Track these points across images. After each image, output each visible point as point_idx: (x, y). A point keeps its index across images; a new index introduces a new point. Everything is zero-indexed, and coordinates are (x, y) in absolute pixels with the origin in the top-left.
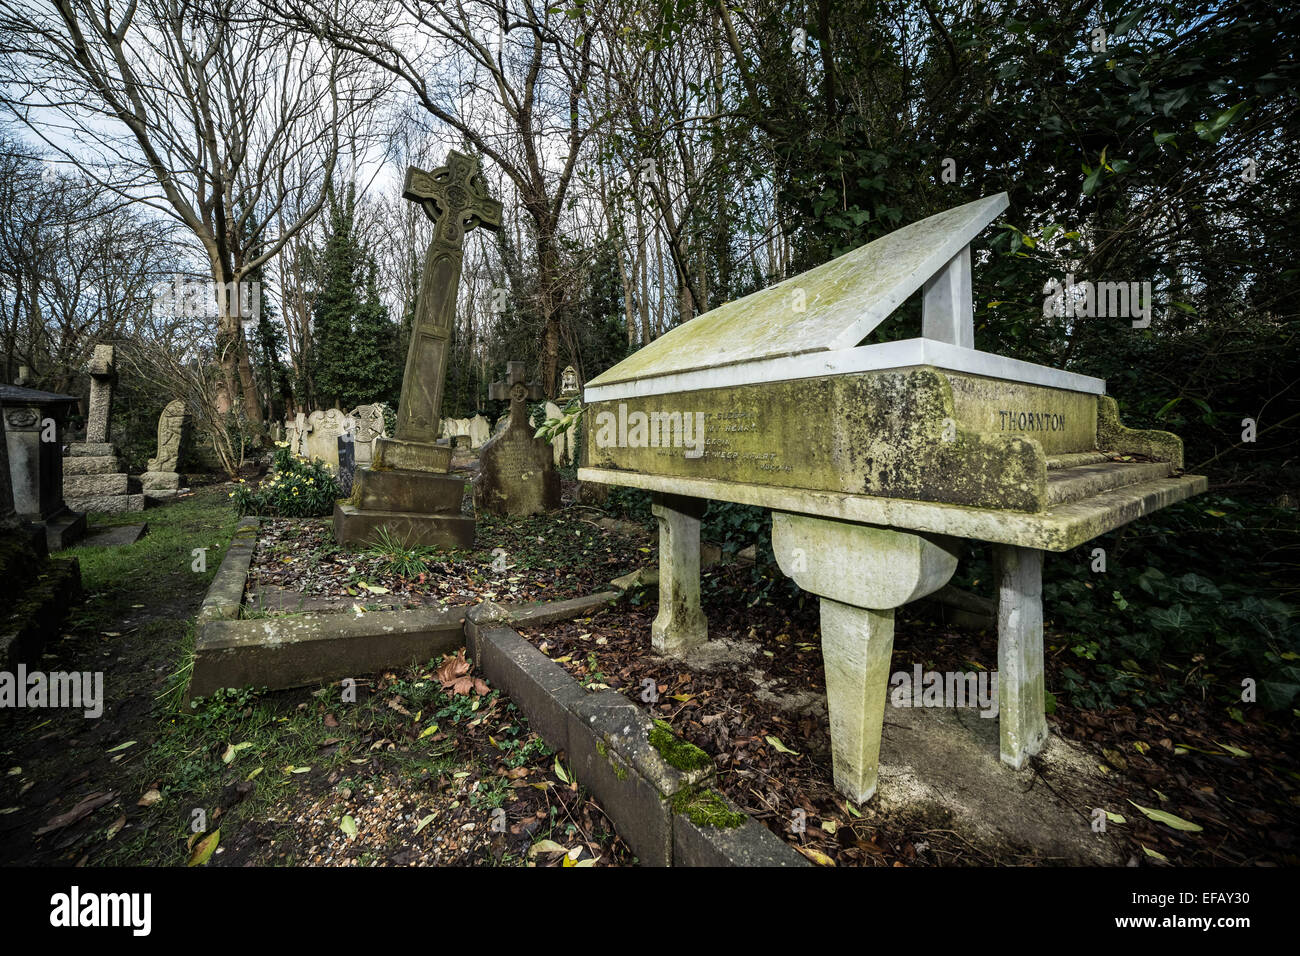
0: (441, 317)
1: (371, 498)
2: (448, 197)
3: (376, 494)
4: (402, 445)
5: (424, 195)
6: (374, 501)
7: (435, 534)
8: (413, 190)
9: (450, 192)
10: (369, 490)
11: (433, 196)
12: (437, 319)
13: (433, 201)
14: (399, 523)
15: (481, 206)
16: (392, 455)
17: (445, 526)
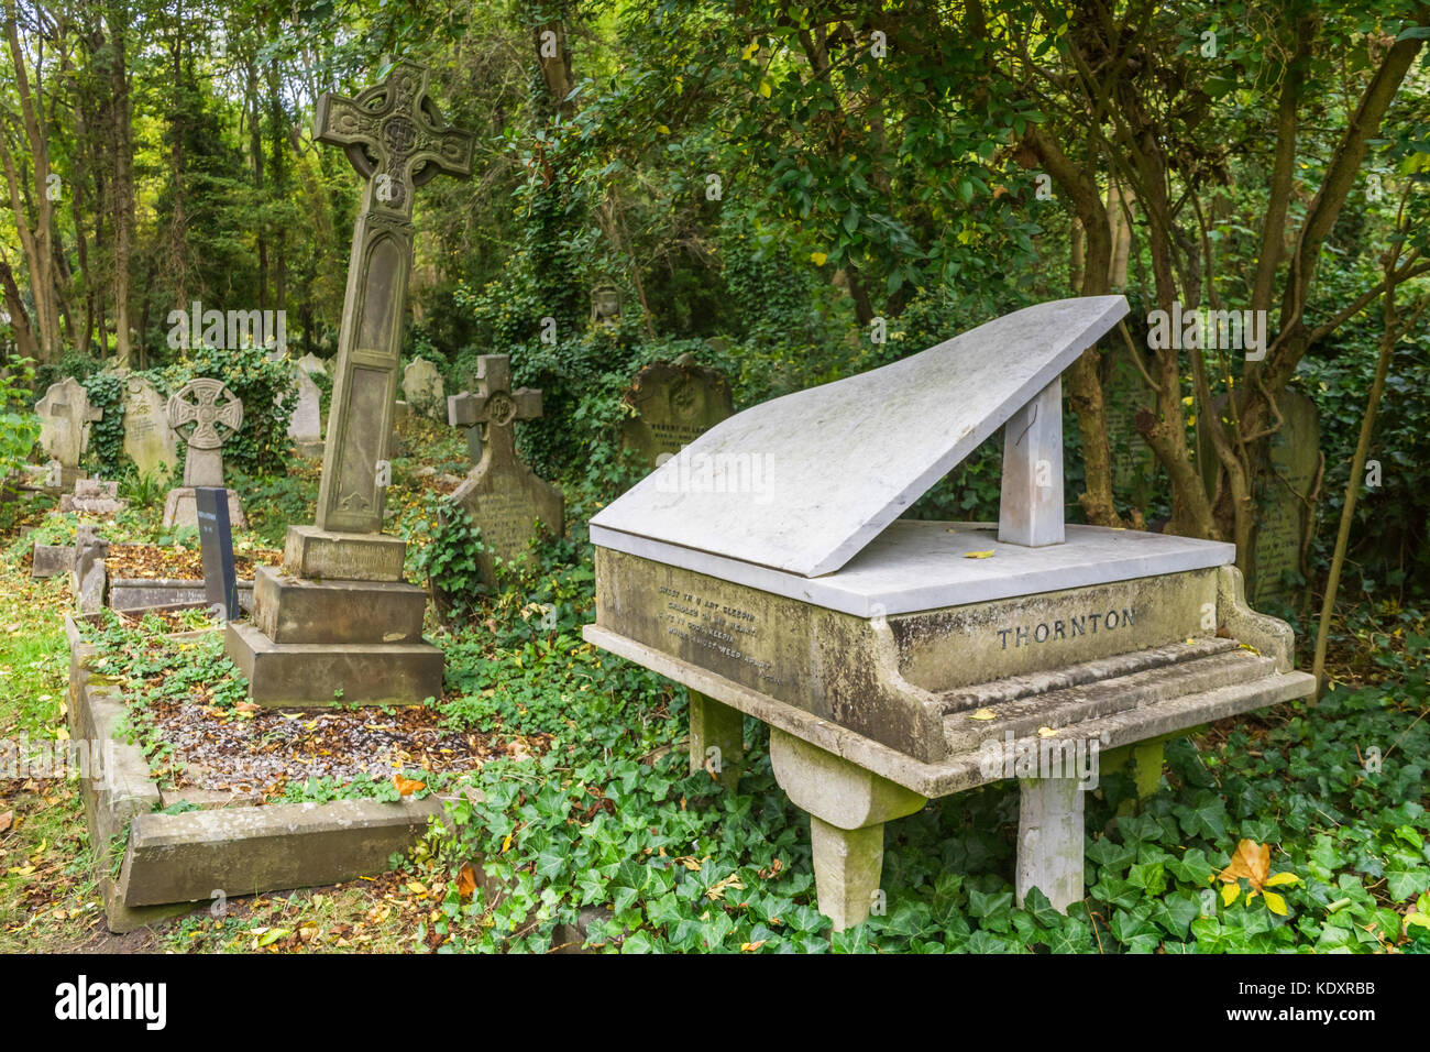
0: (382, 334)
1: (290, 626)
2: (386, 137)
3: (297, 620)
4: (330, 541)
5: (349, 139)
6: (295, 631)
7: (385, 675)
8: (332, 133)
9: (390, 127)
10: (288, 613)
11: (363, 137)
12: (376, 339)
13: (363, 147)
14: (331, 661)
15: (440, 143)
16: (319, 557)
17: (399, 663)
